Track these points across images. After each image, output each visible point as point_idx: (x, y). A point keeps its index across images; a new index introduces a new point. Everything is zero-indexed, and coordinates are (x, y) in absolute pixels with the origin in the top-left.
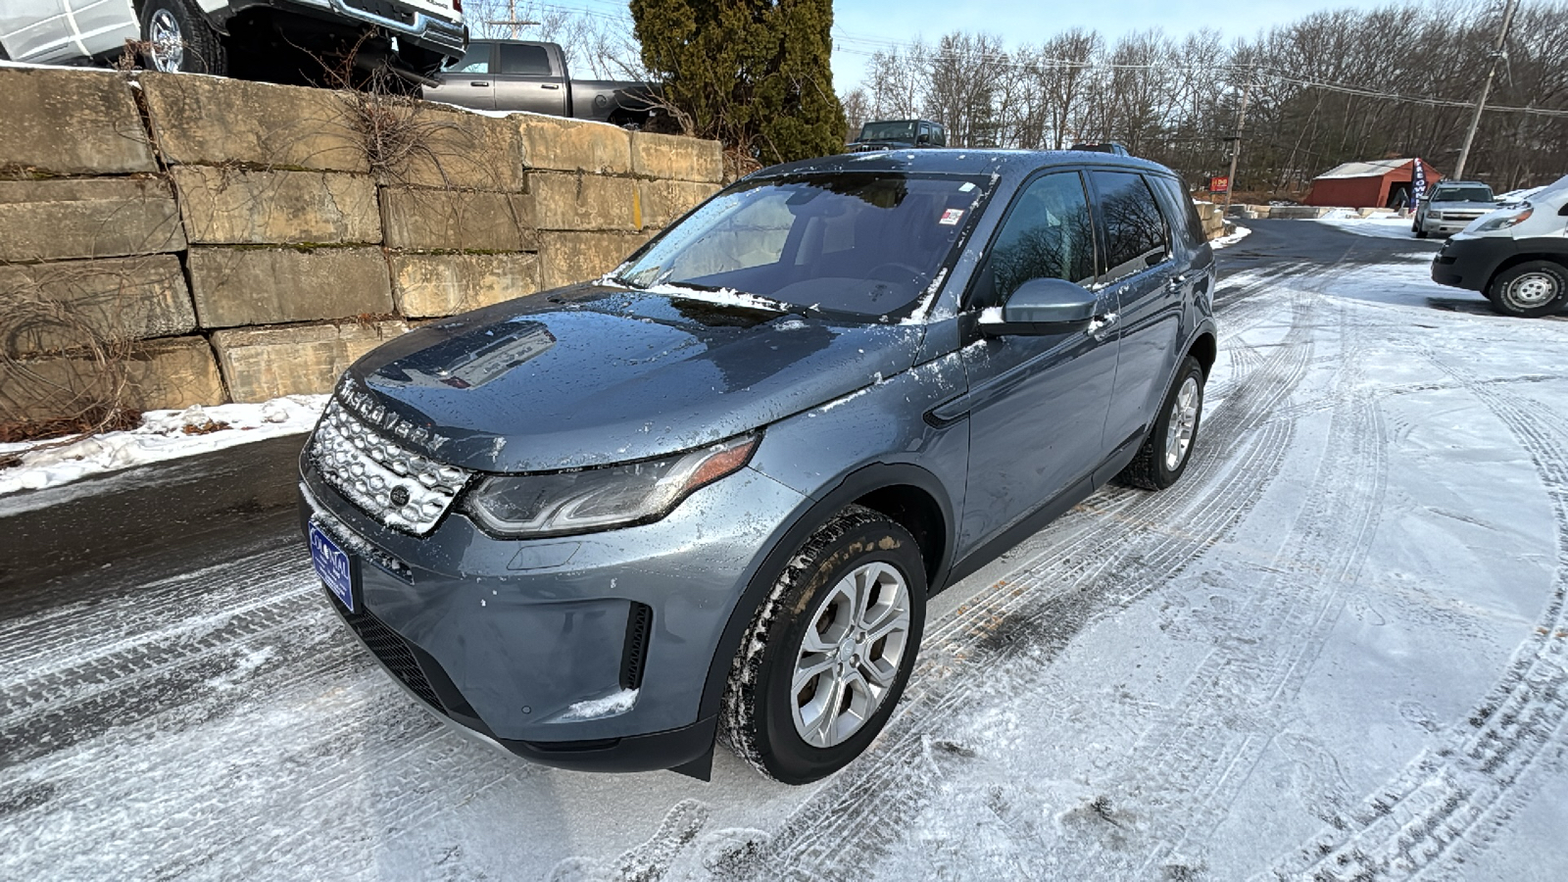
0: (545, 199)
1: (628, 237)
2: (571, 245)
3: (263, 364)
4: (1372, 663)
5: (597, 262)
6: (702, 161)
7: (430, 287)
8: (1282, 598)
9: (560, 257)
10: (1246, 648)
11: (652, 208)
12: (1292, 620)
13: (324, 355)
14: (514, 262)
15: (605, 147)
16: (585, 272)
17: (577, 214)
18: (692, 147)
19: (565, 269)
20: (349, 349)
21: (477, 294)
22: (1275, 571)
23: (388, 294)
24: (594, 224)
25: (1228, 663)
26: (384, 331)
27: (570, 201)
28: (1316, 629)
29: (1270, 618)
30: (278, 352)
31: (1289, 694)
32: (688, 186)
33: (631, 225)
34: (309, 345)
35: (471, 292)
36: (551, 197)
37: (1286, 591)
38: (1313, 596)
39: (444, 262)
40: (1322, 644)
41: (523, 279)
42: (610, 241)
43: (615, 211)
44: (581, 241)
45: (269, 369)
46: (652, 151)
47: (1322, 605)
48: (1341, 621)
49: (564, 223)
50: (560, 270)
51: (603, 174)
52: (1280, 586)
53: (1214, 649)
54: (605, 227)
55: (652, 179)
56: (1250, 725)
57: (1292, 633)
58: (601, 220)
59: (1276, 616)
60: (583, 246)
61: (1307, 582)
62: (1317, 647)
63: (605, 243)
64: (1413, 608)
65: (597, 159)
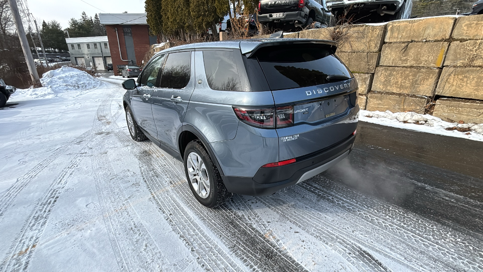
0: (387, 54)
2: (389, 72)
4: (84, 193)
5: (400, 79)
8: (116, 193)
9: (382, 76)
10: (111, 178)
12: (108, 190)
14: (360, 76)
16: (392, 83)
19: (383, 81)
22: (126, 200)
25: (110, 174)
27: (398, 54)
28: (101, 192)
29: (113, 187)
31: (95, 177)
33: (432, 65)
36: (390, 53)
37: (117, 196)
38: (109, 200)
40: (97, 190)
41: (362, 82)
43: (424, 58)
47: (105, 199)
48: (97, 198)
49: (392, 63)
50: (380, 81)
52: (120, 196)
53: (115, 174)
54: (415, 65)
56: (97, 169)
57: (105, 187)
58: (413, 63)
59: (112, 188)
60: (394, 73)
61: (115, 203)
62: (98, 189)
64: (81, 219)
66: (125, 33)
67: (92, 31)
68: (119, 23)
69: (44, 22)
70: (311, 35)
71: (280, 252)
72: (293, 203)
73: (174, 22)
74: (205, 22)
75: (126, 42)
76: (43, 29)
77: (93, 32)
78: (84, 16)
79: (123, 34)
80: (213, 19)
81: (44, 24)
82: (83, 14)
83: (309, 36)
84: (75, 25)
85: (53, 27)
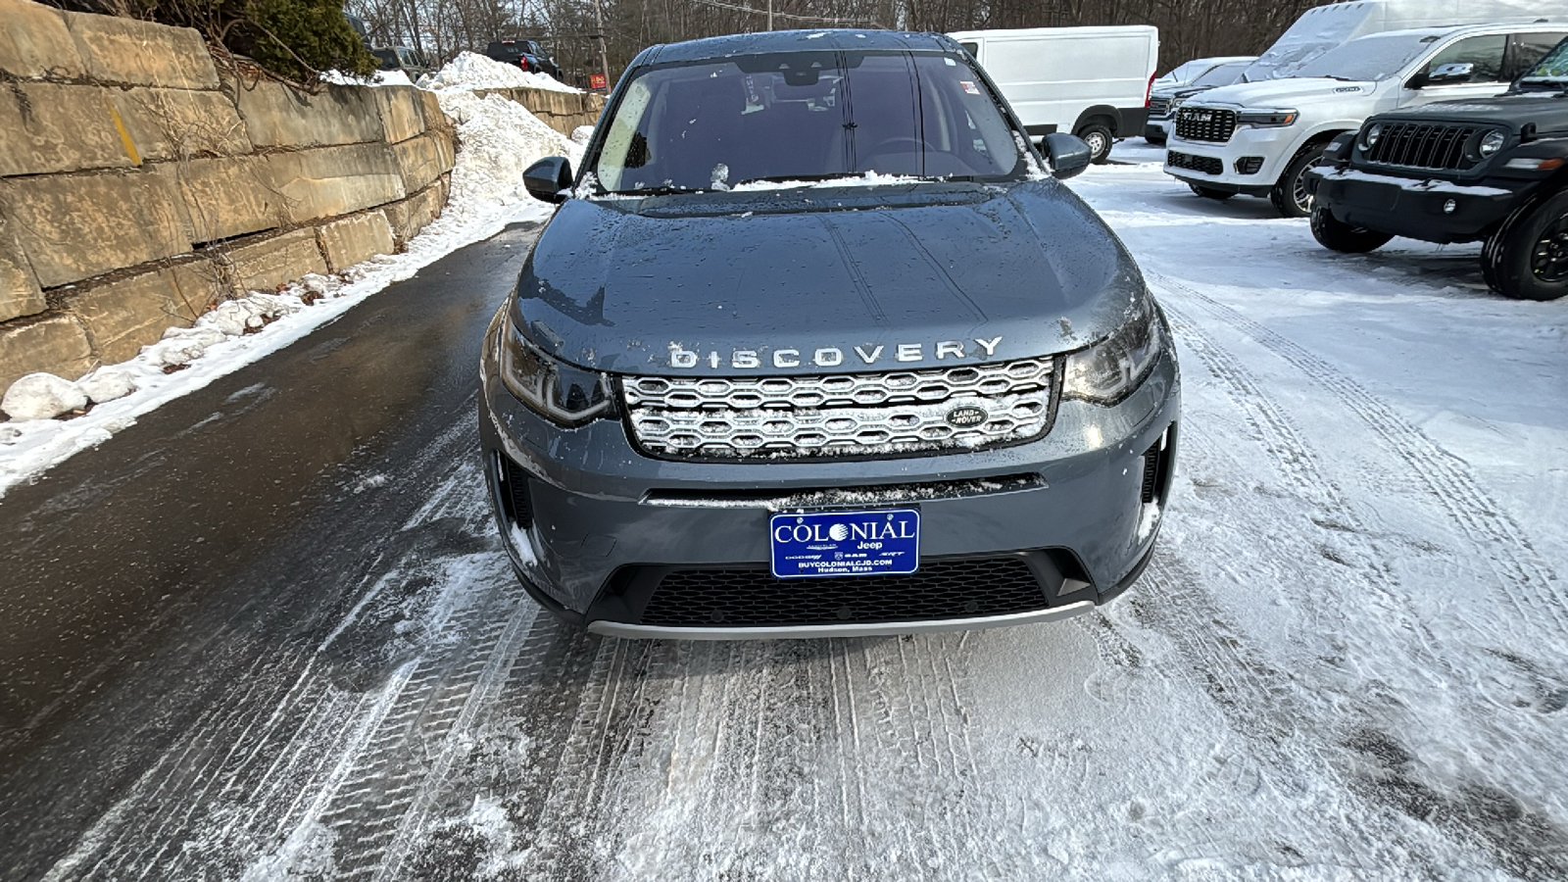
1: (132, 177)
2: (49, 198)
5: (101, 219)
6: (183, 58)
9: (40, 219)
11: (142, 131)
15: (31, 35)
17: (34, 147)
18: (162, 37)
19: (55, 236)
24: (67, 162)
27: (14, 127)
32: (181, 96)
33: (124, 159)
42: (110, 185)
43: (91, 139)
44: (64, 190)
46: (106, 43)
49: (17, 162)
50: (48, 239)
51: (48, 79)
54: (85, 165)
55: (126, 87)
58: (75, 155)
60: (70, 198)
63: (102, 190)
65: (26, 57)
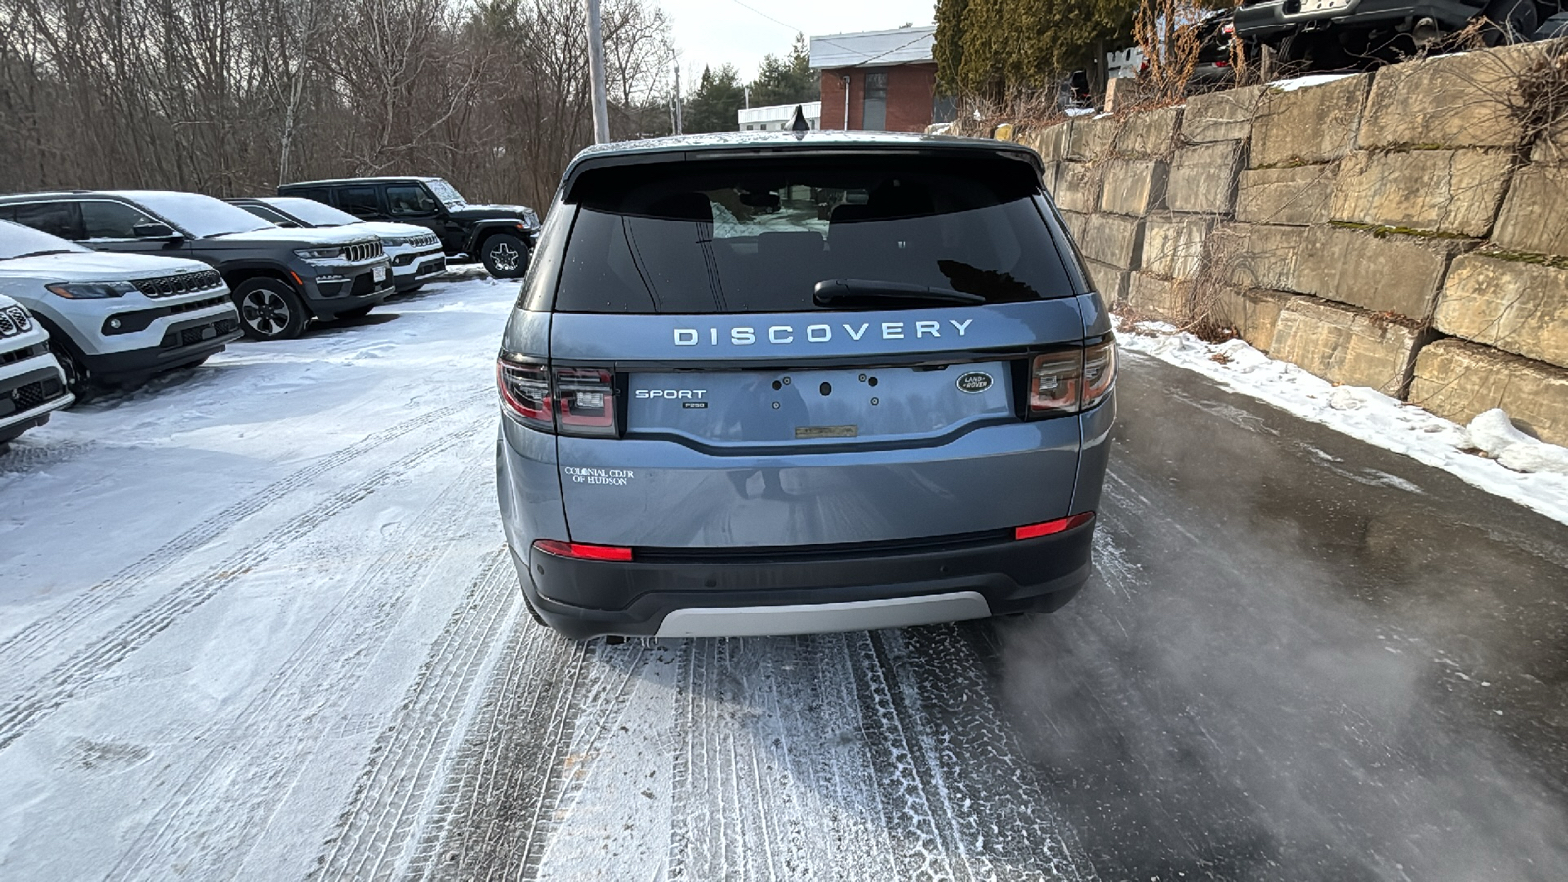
3: (1293, 329)
7: (1480, 301)
13: (1333, 339)
20: (1353, 342)
21: (1540, 327)
22: (452, 539)
23: (1429, 297)
26: (1388, 335)
30: (1306, 323)
34: (1327, 326)
35: (1533, 323)
39: (1512, 271)
45: (1294, 336)
66: (870, 91)
67: (806, 86)
68: (856, 61)
69: (707, 69)
70: (1426, 82)
71: (544, 816)
72: (758, 711)
73: (984, 52)
74: (1062, 45)
75: (866, 119)
76: (702, 86)
77: (809, 89)
78: (799, 45)
79: (862, 94)
80: (1094, 33)
81: (707, 77)
82: (798, 41)
83: (1417, 86)
84: (771, 72)
85: (722, 81)
